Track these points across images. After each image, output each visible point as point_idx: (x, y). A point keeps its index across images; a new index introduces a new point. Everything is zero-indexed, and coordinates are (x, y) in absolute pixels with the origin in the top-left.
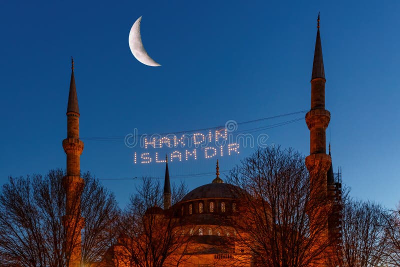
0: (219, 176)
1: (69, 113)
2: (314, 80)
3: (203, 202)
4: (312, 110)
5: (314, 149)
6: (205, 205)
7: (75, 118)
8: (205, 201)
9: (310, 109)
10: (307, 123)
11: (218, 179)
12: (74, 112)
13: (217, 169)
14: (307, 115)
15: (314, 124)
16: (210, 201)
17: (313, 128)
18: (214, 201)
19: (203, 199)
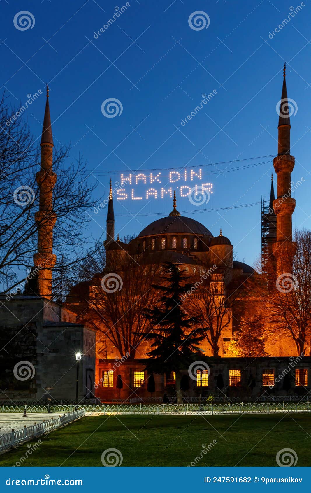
0: (176, 209)
1: (43, 144)
2: (281, 126)
3: (165, 237)
4: (279, 155)
5: (281, 192)
6: (169, 240)
7: (50, 149)
8: (168, 237)
9: (277, 154)
10: (275, 167)
11: (175, 211)
12: (49, 143)
13: (174, 201)
14: (275, 160)
15: (281, 169)
16: (173, 236)
17: (280, 172)
18: (176, 236)
19: (166, 234)
